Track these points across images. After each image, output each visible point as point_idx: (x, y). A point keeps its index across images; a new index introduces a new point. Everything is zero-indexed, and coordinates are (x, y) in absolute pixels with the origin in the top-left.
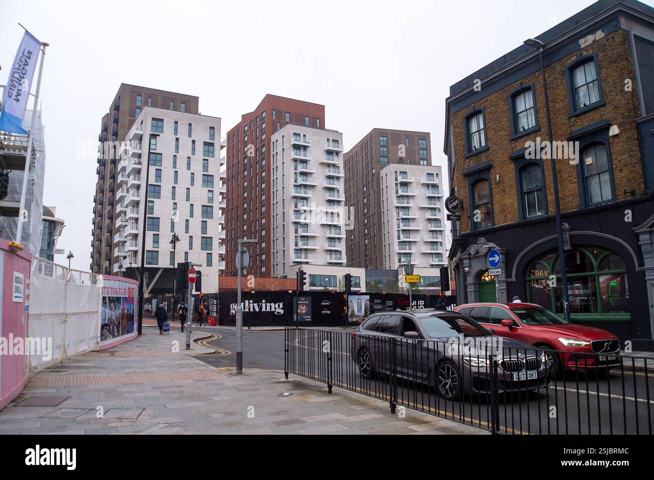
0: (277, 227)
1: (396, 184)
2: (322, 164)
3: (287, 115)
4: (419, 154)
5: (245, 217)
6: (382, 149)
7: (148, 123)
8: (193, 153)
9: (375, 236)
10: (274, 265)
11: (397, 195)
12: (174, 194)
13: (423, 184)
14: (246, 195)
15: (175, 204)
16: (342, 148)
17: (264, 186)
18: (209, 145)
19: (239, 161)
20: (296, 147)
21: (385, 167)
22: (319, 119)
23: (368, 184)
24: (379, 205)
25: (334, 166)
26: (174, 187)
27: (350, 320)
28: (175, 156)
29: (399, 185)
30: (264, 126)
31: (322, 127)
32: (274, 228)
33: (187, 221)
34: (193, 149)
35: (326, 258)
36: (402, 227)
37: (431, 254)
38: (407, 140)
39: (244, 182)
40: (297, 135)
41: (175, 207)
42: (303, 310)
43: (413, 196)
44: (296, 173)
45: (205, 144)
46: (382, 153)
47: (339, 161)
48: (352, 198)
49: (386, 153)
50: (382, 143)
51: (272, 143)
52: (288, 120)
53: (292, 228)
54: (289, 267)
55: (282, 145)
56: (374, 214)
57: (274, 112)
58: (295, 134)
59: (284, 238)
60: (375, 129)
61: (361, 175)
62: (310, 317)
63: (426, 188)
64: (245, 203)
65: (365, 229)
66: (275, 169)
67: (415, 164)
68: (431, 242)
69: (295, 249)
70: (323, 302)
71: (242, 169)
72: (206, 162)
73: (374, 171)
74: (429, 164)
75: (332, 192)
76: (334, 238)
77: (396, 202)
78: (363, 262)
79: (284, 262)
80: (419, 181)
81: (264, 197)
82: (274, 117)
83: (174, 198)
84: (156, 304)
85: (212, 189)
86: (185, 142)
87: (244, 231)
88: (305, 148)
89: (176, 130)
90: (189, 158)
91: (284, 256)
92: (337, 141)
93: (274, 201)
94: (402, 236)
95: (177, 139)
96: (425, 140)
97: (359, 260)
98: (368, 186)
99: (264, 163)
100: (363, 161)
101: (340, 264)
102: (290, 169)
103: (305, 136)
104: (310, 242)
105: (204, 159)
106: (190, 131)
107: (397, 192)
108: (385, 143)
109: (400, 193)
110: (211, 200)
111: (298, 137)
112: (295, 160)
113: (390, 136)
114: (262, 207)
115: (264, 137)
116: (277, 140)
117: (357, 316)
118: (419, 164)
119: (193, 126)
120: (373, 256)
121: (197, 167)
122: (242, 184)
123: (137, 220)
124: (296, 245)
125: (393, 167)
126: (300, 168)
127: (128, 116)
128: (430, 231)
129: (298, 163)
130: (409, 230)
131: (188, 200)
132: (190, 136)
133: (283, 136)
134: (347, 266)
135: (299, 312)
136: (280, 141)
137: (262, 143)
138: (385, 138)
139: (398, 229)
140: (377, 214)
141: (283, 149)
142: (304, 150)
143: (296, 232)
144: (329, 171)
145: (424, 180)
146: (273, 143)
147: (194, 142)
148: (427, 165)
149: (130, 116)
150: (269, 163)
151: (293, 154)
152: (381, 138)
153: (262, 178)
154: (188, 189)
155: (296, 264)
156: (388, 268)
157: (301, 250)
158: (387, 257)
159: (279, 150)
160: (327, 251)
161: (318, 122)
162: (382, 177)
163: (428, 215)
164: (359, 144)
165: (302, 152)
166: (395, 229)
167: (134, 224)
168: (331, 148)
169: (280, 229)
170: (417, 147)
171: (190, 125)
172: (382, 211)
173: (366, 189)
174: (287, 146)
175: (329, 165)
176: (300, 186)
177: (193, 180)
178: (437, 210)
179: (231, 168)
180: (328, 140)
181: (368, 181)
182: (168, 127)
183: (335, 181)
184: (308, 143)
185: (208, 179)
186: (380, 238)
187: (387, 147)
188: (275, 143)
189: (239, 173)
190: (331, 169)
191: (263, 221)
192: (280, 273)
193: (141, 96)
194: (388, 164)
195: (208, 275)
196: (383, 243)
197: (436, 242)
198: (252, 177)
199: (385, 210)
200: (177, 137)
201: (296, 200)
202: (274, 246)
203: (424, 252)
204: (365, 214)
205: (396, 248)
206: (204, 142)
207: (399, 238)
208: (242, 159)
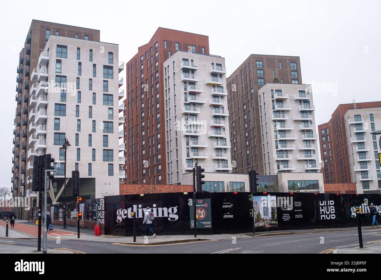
0: (171, 141)
1: (273, 101)
2: (208, 85)
3: (177, 45)
4: (291, 75)
5: (143, 133)
6: (258, 72)
7: (53, 50)
8: (95, 76)
9: (255, 146)
10: (169, 174)
11: (274, 110)
12: (78, 111)
13: (296, 100)
14: (143, 115)
15: (79, 120)
16: (225, 71)
17: (158, 106)
18: (108, 68)
19: (137, 87)
20: (186, 70)
21: (262, 87)
22: (204, 47)
23: (247, 103)
24: (258, 120)
25: (218, 86)
26: (78, 106)
27: (256, 225)
28: (78, 78)
29: (275, 102)
30: (157, 54)
31: (207, 53)
32: (168, 142)
33: (90, 135)
34: (95, 72)
35: (214, 166)
36: (279, 138)
37: (306, 160)
38: (280, 63)
39: (142, 104)
40: (185, 60)
41: (79, 123)
42: (201, 215)
43: (288, 111)
44: (185, 93)
45: (105, 67)
46: (259, 75)
47: (222, 82)
48: (234, 116)
49: (262, 75)
50: (259, 67)
51: (164, 69)
52: (177, 49)
53: (183, 141)
54: (182, 175)
55: (173, 69)
56: (254, 128)
57: (165, 42)
58: (184, 59)
59: (177, 150)
60: (252, 55)
61: (241, 95)
62: (209, 223)
63: (298, 103)
64: (143, 121)
65: (246, 141)
66: (168, 91)
67: (288, 83)
68: (305, 150)
69: (187, 159)
70: (225, 205)
71: (140, 93)
72: (106, 83)
73: (252, 91)
74: (300, 82)
75: (217, 109)
76: (220, 149)
77: (273, 116)
78: (245, 170)
79: (177, 171)
80: (292, 98)
81: (158, 116)
82: (166, 47)
83: (77, 115)
84: (53, 211)
85: (112, 107)
86: (87, 66)
87: (142, 145)
88: (193, 71)
89: (79, 55)
90: (91, 80)
91: (177, 166)
92: (220, 65)
93: (167, 118)
94: (279, 146)
95: (80, 64)
96: (296, 63)
97: (242, 169)
98: (247, 105)
99: (158, 86)
100: (242, 84)
101: (227, 172)
102: (180, 90)
103: (192, 61)
104: (200, 152)
105: (104, 81)
106: (91, 57)
107: (274, 108)
108: (261, 67)
109: (277, 108)
110: (111, 116)
111: (187, 62)
112: (185, 82)
113: (265, 61)
114: (157, 124)
115: (157, 64)
116: (168, 66)
117: (264, 220)
118: (291, 83)
119: (94, 51)
120: (254, 165)
121: (98, 88)
122: (140, 106)
123: (45, 135)
124: (188, 155)
125: (270, 86)
126: (190, 89)
127: (38, 47)
128: (304, 141)
129: (188, 84)
130: (285, 141)
131: (90, 117)
132: (91, 60)
133: (174, 62)
134: (233, 173)
135: (197, 217)
136: (171, 66)
137: (156, 69)
138: (261, 63)
139: (276, 140)
140: (256, 128)
141: (174, 73)
142: (192, 73)
143: (188, 144)
144: (215, 91)
145: (297, 96)
146: (166, 68)
147: (95, 65)
148: (298, 84)
149: (40, 48)
150: (162, 87)
151: (183, 77)
152: (258, 63)
153: (156, 99)
154: (90, 107)
155: (189, 172)
156: (268, 174)
157: (192, 159)
158: (267, 165)
159: (171, 74)
160: (214, 160)
161: (203, 50)
162: (260, 96)
163: (302, 127)
164: (238, 70)
165: (191, 75)
166: (273, 140)
167: (43, 139)
168: (215, 71)
169: (173, 143)
170: (289, 70)
171: (91, 50)
172: (261, 125)
173: (246, 107)
174: (178, 70)
175: (214, 86)
176: (189, 104)
177: (94, 99)
178: (309, 122)
179: (130, 93)
180: (213, 64)
181: (247, 100)
182: (72, 53)
183: (220, 99)
184: (196, 67)
185: (108, 98)
186: (260, 149)
187: (263, 70)
188: (167, 68)
189: (137, 97)
190: (217, 89)
191: (159, 136)
192: (174, 181)
193: (50, 30)
194: (264, 84)
195: (109, 184)
196: (263, 153)
197: (310, 150)
198: (149, 99)
199: (264, 124)
200: (80, 61)
201: (186, 116)
202: (168, 157)
203: (300, 159)
204: (246, 129)
205: (275, 156)
206: (104, 65)
207: (277, 147)
208: (140, 85)
